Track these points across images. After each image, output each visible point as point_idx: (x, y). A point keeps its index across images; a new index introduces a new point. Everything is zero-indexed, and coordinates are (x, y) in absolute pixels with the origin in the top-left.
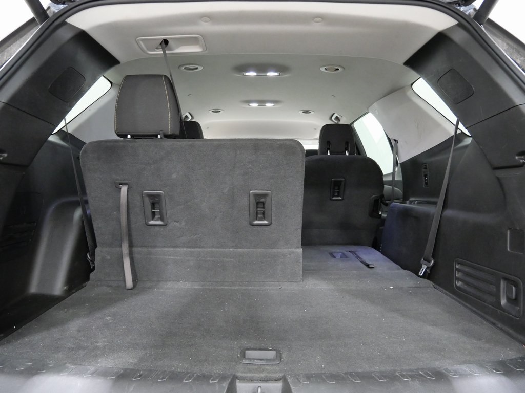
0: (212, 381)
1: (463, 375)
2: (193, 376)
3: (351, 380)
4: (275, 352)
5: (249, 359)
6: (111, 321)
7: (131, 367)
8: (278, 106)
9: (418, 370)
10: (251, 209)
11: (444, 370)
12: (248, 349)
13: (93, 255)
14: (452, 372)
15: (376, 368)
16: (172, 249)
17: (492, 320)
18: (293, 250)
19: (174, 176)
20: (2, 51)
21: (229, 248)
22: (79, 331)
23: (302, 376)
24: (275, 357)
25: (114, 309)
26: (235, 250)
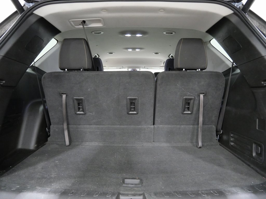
0: (108, 196)
1: (232, 193)
2: (99, 193)
3: (177, 196)
4: (139, 180)
5: (127, 184)
6: (58, 163)
7: (68, 188)
8: (142, 50)
9: (210, 190)
10: (128, 106)
11: (223, 190)
12: (126, 179)
13: (49, 129)
14: (227, 192)
15: (189, 189)
16: (88, 126)
17: (248, 163)
18: (149, 126)
19: (89, 90)
20: (1, 28)
21: (117, 125)
22: (42, 168)
23: (152, 193)
24: (139, 183)
25: (60, 157)
26: (120, 126)
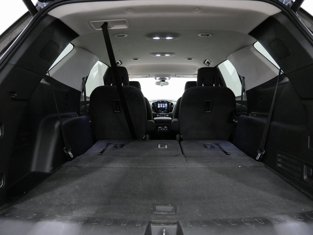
0: (137, 225)
1: (280, 222)
2: (127, 222)
3: (216, 225)
4: (172, 207)
5: (158, 211)
6: (78, 188)
7: (91, 216)
8: (173, 56)
9: (254, 218)
11: (269, 218)
12: (157, 205)
14: (274, 220)
15: (230, 217)
22: (61, 194)
23: (188, 222)
24: (173, 210)
25: (80, 181)
